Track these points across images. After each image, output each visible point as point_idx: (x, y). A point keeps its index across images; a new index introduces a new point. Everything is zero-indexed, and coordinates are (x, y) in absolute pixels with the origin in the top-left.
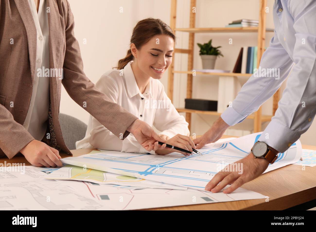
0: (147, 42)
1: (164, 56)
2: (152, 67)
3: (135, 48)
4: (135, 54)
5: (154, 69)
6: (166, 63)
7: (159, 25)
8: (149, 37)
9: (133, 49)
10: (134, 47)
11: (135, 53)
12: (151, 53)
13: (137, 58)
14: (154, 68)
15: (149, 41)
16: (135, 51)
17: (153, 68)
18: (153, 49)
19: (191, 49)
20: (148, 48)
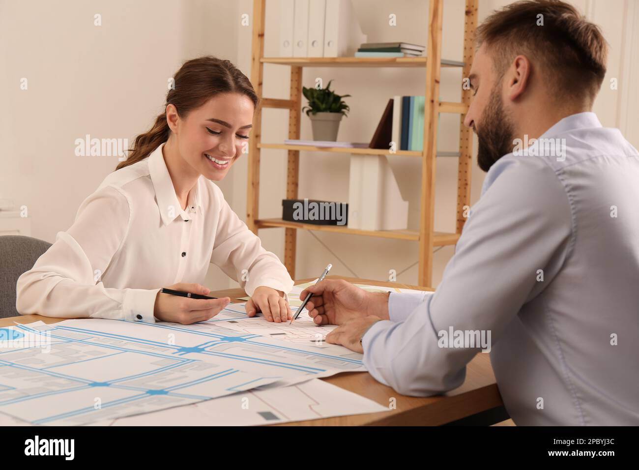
0: (202, 105)
1: (234, 135)
2: (206, 155)
3: (175, 113)
4: (175, 127)
5: (211, 160)
6: (234, 150)
7: (228, 72)
8: (206, 96)
9: (171, 117)
10: (174, 111)
11: (175, 125)
12: (207, 128)
13: (177, 134)
14: (210, 157)
15: (205, 102)
16: (176, 121)
17: (208, 158)
18: (213, 120)
19: (294, 98)
20: (201, 115)
